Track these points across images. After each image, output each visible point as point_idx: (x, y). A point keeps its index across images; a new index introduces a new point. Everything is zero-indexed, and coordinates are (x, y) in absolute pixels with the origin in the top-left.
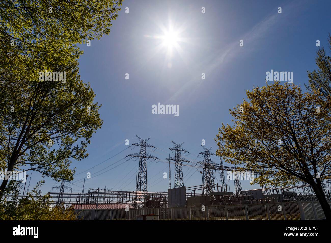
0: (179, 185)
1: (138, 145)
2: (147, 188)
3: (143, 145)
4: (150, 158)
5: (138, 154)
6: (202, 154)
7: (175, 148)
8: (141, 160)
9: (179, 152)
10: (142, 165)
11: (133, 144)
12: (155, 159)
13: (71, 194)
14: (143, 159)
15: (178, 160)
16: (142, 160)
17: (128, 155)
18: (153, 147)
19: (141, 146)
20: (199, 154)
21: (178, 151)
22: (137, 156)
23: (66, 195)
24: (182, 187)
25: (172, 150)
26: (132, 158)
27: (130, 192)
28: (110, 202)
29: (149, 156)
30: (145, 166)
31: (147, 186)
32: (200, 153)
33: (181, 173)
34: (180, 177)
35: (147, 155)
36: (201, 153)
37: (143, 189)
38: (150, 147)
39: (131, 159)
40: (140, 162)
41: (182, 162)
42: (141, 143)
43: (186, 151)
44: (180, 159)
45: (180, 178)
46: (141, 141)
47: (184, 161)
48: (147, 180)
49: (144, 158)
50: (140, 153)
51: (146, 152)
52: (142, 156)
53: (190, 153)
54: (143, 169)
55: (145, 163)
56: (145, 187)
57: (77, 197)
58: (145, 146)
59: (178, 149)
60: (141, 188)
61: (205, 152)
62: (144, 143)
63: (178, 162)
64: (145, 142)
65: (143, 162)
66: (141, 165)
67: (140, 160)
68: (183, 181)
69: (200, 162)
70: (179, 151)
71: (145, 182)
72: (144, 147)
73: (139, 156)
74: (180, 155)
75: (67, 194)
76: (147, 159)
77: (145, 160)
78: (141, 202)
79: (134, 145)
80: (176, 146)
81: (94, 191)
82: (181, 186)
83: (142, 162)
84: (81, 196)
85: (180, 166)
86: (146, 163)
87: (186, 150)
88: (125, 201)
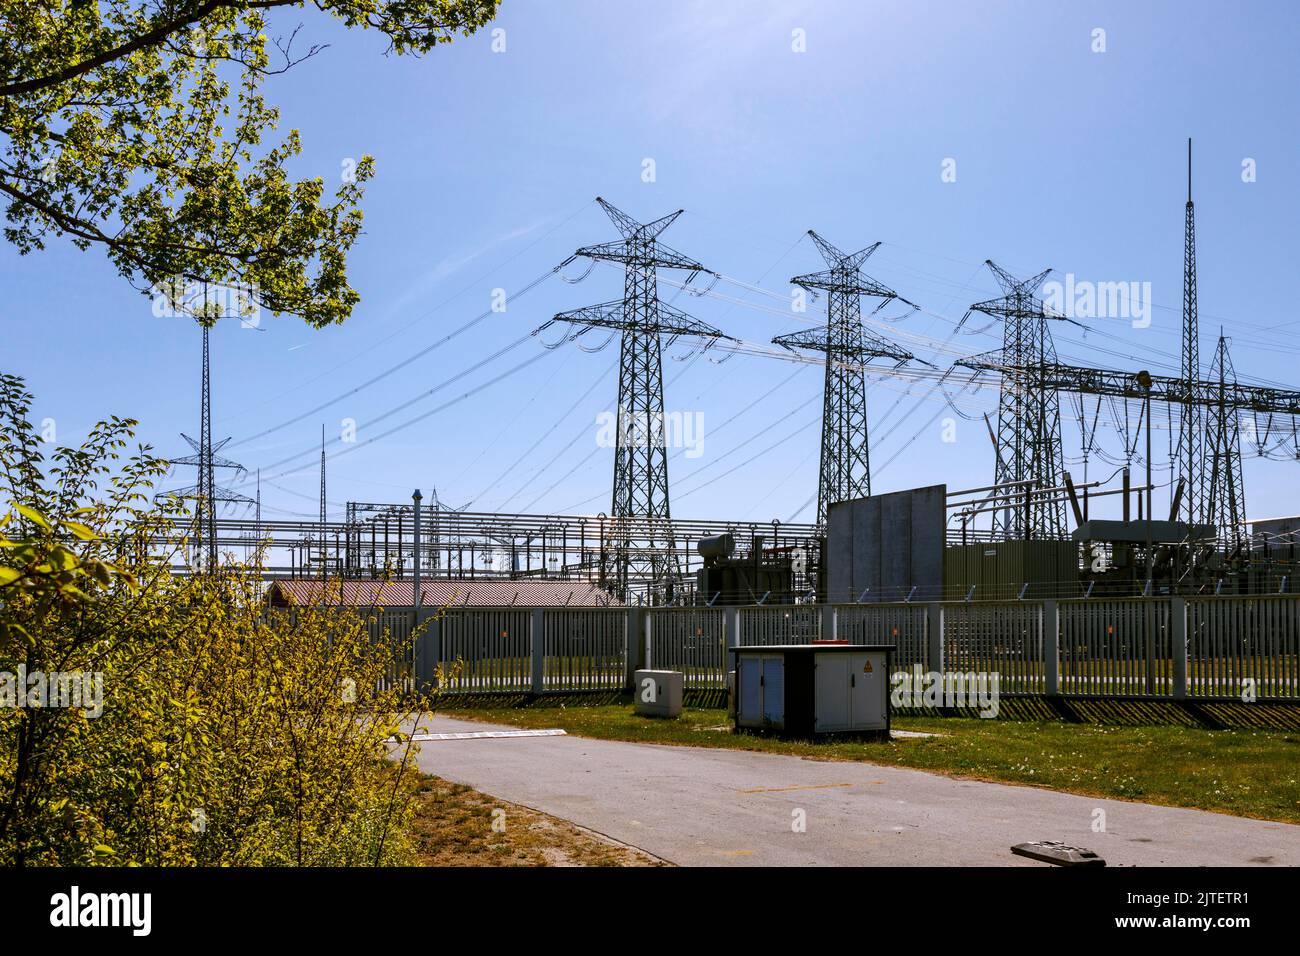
0: (844, 487)
1: (610, 257)
2: (667, 499)
3: (639, 254)
4: (680, 331)
5: (610, 310)
6: (988, 312)
7: (826, 278)
8: (633, 344)
9: (852, 297)
10: (634, 376)
11: (580, 253)
12: (709, 338)
13: (257, 525)
14: (643, 339)
15: (842, 347)
16: (638, 348)
17: (557, 318)
18: (697, 268)
19: (628, 264)
20: (967, 316)
21: (846, 293)
22: (608, 323)
23: (236, 534)
24: (859, 496)
25: (812, 284)
26: (581, 333)
27: (583, 522)
28: (473, 571)
29: (675, 324)
30: (655, 381)
31: (666, 492)
32: (973, 308)
33: (856, 419)
34: (848, 444)
35: (666, 316)
36: (981, 309)
37: (647, 507)
38: (681, 266)
39: (573, 338)
40: (622, 360)
41: (865, 358)
42: (628, 243)
43: (894, 296)
44: (856, 343)
45: (852, 452)
46: (627, 235)
47: (875, 354)
48: (667, 458)
49: (646, 332)
50: (625, 303)
51: (656, 299)
52: (635, 323)
53: (917, 308)
54: (644, 399)
55: (654, 361)
56: (658, 497)
57: (292, 545)
58: (653, 260)
59: (844, 283)
60: (634, 502)
61: (1001, 303)
62: (645, 245)
63: (845, 357)
64: (648, 238)
65: (643, 358)
66: (627, 371)
67: (623, 345)
68: (868, 468)
69: (970, 361)
70: (852, 292)
71: (657, 471)
72: (645, 265)
73: (617, 325)
74: (856, 318)
75: (240, 525)
76: (665, 337)
77: (653, 343)
78: (638, 573)
79: (588, 254)
80: (834, 264)
81: (371, 514)
82: (853, 492)
83: (634, 357)
84: (317, 537)
85: (855, 382)
86: (659, 361)
87: (891, 287)
88: (558, 566)
